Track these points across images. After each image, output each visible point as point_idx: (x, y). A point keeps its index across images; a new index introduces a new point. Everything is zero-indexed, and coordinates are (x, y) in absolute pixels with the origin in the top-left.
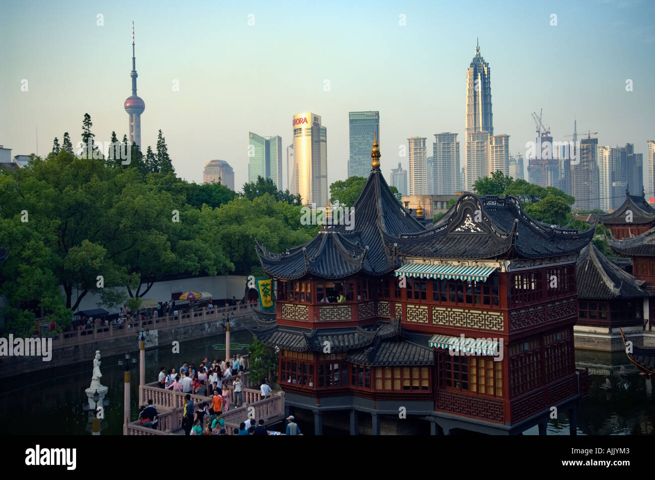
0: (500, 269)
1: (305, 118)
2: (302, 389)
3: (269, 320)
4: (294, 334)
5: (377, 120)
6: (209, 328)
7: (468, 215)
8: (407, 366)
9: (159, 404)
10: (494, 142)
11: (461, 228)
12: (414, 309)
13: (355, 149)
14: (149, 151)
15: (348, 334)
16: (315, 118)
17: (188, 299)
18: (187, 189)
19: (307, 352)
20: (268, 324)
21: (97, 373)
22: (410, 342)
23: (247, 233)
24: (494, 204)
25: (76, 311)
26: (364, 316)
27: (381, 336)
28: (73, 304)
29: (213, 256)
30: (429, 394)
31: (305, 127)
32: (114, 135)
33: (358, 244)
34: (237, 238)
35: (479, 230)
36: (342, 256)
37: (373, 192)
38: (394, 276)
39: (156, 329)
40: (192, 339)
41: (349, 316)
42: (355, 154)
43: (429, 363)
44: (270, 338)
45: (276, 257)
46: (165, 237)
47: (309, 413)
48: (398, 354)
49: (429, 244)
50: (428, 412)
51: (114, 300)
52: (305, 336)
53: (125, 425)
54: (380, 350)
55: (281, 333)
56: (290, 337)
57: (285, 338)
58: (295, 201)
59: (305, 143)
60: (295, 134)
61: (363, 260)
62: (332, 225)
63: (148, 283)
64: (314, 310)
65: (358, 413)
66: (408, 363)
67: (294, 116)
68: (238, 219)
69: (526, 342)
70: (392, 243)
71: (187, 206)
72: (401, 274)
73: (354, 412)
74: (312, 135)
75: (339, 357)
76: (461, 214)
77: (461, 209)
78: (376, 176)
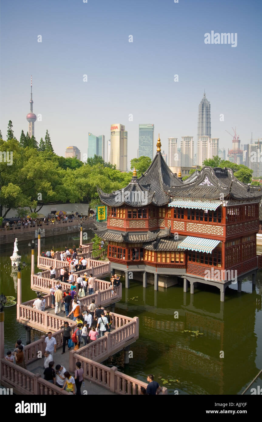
1: (117, 127)
2: (119, 260)
3: (103, 226)
4: (116, 234)
5: (153, 129)
6: (70, 229)
7: (206, 177)
9: (47, 265)
10: (211, 141)
11: (203, 184)
12: (177, 224)
13: (141, 143)
14: (41, 140)
15: (144, 235)
16: (122, 126)
17: (60, 214)
18: (58, 159)
19: (123, 243)
20: (102, 228)
21: (16, 249)
23: (89, 183)
24: (219, 172)
25: (5, 218)
26: (152, 226)
27: (160, 236)
28: (3, 214)
29: (73, 193)
30: (183, 265)
31: (118, 130)
32: (23, 132)
33: (149, 190)
34: (84, 185)
35: (212, 185)
37: (157, 164)
38: (168, 207)
39: (44, 228)
40: (62, 234)
41: (145, 226)
42: (142, 145)
43: (184, 250)
44: (104, 235)
45: (107, 195)
46: (50, 184)
47: (123, 272)
48: (168, 245)
49: (186, 191)
50: (183, 274)
51: (24, 214)
52: (122, 234)
53: (32, 275)
54: (160, 243)
55: (109, 233)
56: (114, 235)
57: (111, 235)
58: (113, 168)
59: (117, 138)
60: (112, 134)
61: (152, 198)
62: (136, 180)
63: (40, 206)
64: (127, 222)
65: (147, 273)
66: (174, 250)
67: (111, 125)
68: (85, 175)
69: (233, 241)
70: (168, 190)
71: (59, 168)
72: (171, 206)
73: (145, 272)
74: (120, 135)
75: (139, 246)
76: (203, 177)
77: (203, 174)
78: (159, 156)
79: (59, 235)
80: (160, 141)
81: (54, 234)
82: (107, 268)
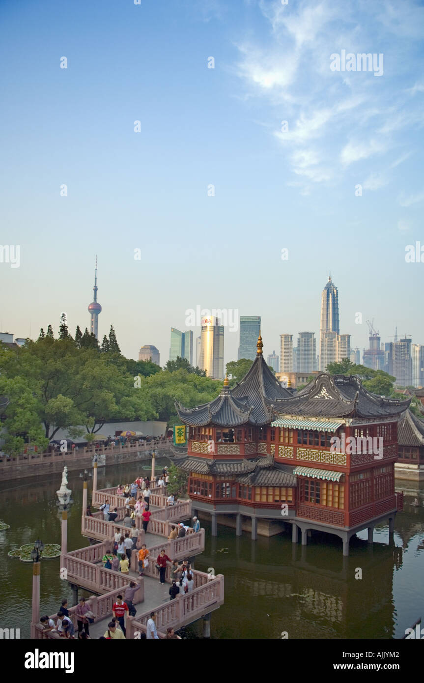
0: (345, 424)
2: (204, 499)
3: (182, 452)
4: (199, 462)
5: (259, 322)
6: (140, 455)
7: (324, 388)
8: (278, 487)
10: (340, 339)
11: (319, 396)
12: (284, 449)
13: (243, 340)
14: (105, 338)
15: (237, 464)
17: (127, 435)
18: (127, 363)
19: (208, 474)
20: (182, 455)
21: (65, 481)
22: (280, 470)
23: (168, 394)
24: (341, 380)
25: (52, 440)
26: (249, 452)
27: (260, 466)
28: (50, 435)
29: (145, 408)
30: (292, 506)
32: (79, 328)
33: (246, 404)
34: (161, 396)
35: (331, 398)
36: (234, 411)
37: (257, 369)
38: (271, 427)
39: (105, 454)
40: (128, 461)
41: (239, 452)
42: (243, 344)
43: (293, 485)
44: (183, 464)
45: (189, 411)
46: (112, 395)
47: (208, 514)
48: (271, 479)
49: (296, 406)
50: (292, 518)
51: (77, 434)
52: (207, 463)
54: (260, 475)
55: (190, 461)
56: (196, 464)
57: (193, 464)
58: (202, 374)
59: (209, 336)
60: (202, 330)
61: (249, 415)
62: (228, 391)
63: (100, 424)
64: (215, 447)
65: (242, 516)
66: (279, 484)
68: (162, 385)
69: (361, 474)
70: (270, 404)
71: (128, 374)
72: (275, 425)
73: (239, 515)
74: (214, 331)
75: (230, 479)
76: (318, 387)
77: (319, 383)
78: (260, 359)
79: (124, 463)
80: (261, 339)
81: (118, 462)
82: (186, 508)
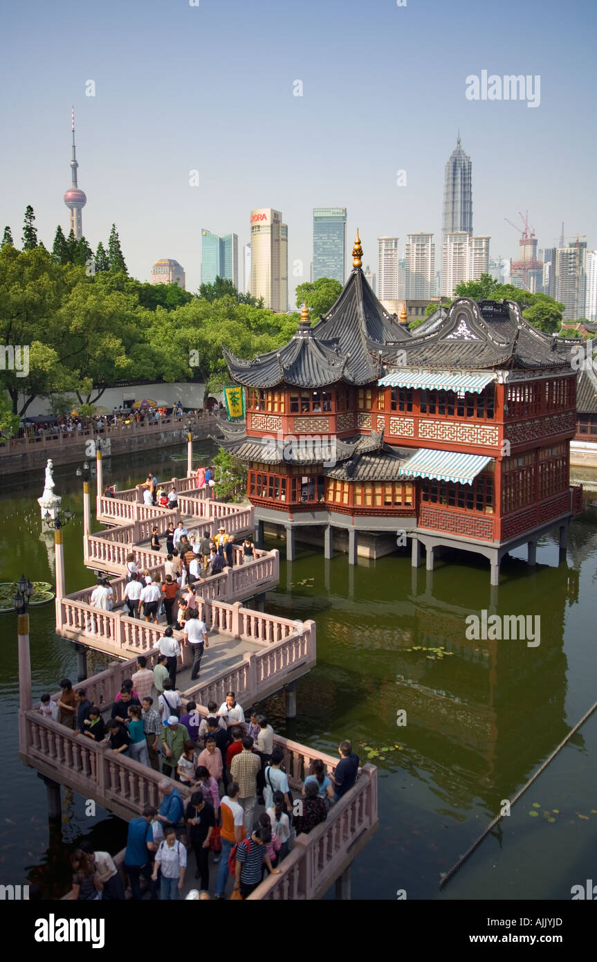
0: (497, 380)
1: (264, 215)
2: (273, 503)
3: (236, 431)
5: (344, 218)
6: (165, 437)
7: (462, 321)
8: (390, 482)
9: (118, 514)
10: (473, 243)
11: (454, 335)
12: (398, 422)
13: (318, 249)
14: (100, 247)
16: (275, 214)
18: (139, 288)
19: (280, 465)
20: (236, 435)
21: (49, 482)
22: (392, 456)
23: (206, 337)
24: (490, 309)
25: (24, 417)
26: (343, 428)
27: (361, 449)
28: (20, 409)
29: (171, 361)
30: (411, 510)
31: (267, 222)
32: (59, 229)
33: (336, 351)
34: (194, 342)
35: (474, 337)
36: (319, 364)
37: (353, 295)
38: (378, 386)
40: (147, 448)
41: (327, 428)
42: (319, 255)
43: (412, 480)
44: (239, 449)
45: (245, 364)
46: (119, 341)
47: (280, 528)
48: (379, 469)
49: (418, 352)
50: (411, 529)
53: (85, 537)
54: (361, 463)
55: (250, 445)
57: (255, 450)
58: (257, 304)
59: (264, 239)
60: (253, 232)
61: (343, 369)
62: (309, 330)
63: (99, 389)
64: (288, 421)
65: (333, 529)
66: (390, 479)
67: (252, 212)
68: (197, 323)
69: (520, 457)
70: (377, 349)
71: (140, 308)
72: (384, 384)
73: (329, 527)
74: (272, 234)
75: (315, 471)
76: (454, 320)
77: (454, 314)
78: (357, 277)
79: (140, 451)
80: (359, 243)
81: (130, 450)
82: (246, 519)
